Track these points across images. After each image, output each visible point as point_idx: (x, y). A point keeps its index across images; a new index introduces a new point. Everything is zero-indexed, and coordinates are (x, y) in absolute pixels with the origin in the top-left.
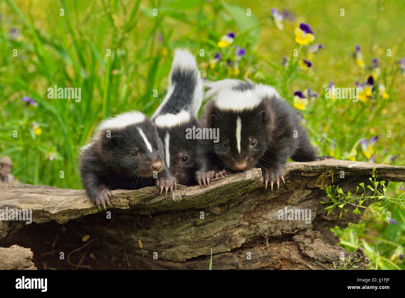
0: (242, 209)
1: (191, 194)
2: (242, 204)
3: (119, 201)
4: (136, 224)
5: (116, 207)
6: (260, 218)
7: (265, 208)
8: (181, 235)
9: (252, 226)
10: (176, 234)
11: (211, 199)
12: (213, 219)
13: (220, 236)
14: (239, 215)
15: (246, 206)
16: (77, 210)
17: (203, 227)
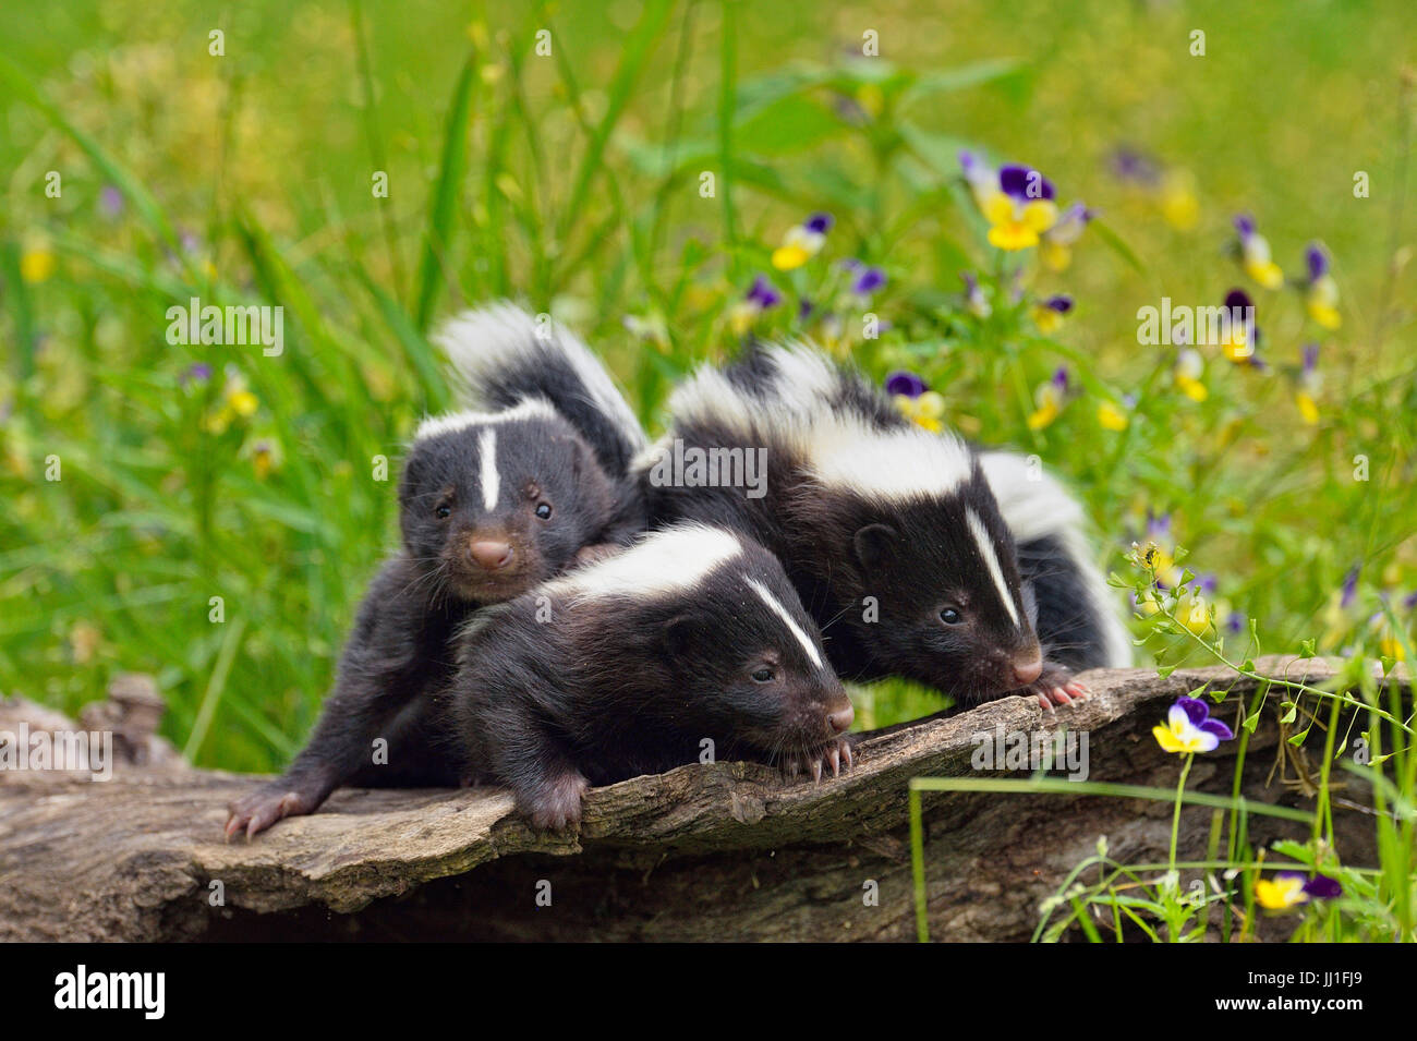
0: (975, 840)
1: (797, 795)
2: (974, 821)
4: (603, 903)
5: (534, 849)
6: (1039, 869)
7: (1054, 834)
8: (766, 936)
9: (1012, 896)
11: (866, 811)
12: (876, 878)
13: (901, 936)
14: (965, 861)
15: (988, 827)
16: (400, 862)
17: (841, 905)
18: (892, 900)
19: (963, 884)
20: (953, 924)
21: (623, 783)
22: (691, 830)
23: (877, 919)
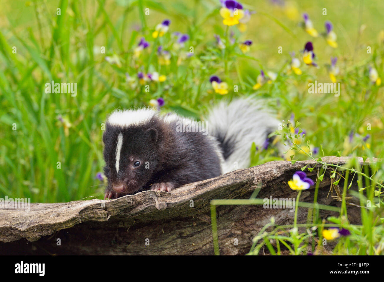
0: (233, 217)
1: (177, 201)
2: (233, 210)
3: (96, 213)
4: (114, 239)
5: (93, 220)
6: (254, 226)
7: (259, 215)
8: (166, 249)
9: (245, 234)
10: (160, 247)
11: (199, 206)
12: (202, 229)
13: (210, 248)
14: (230, 223)
15: (237, 212)
16: (49, 224)
17: (191, 238)
18: (207, 236)
19: (229, 231)
20: (227, 244)
21: (121, 198)
22: (143, 213)
23: (202, 243)
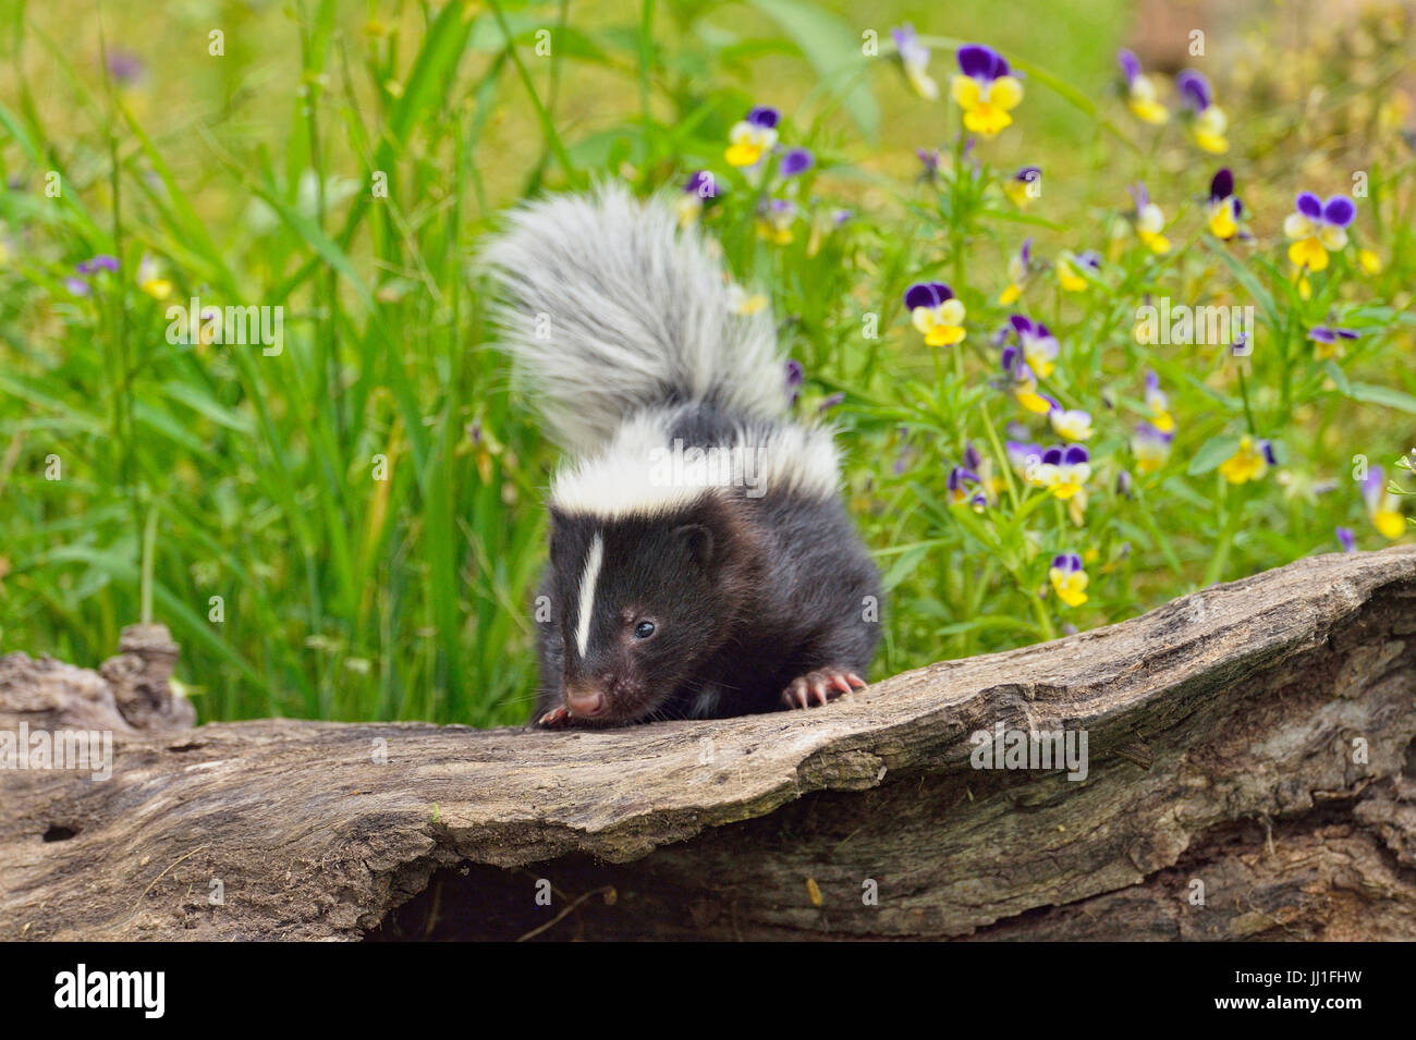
6: (1244, 759)
7: (1255, 723)
8: (968, 846)
10: (948, 843)
16: (696, 809)
17: (1052, 811)
18: (1103, 802)
19: (1171, 780)
20: (1163, 820)
23: (1088, 821)
